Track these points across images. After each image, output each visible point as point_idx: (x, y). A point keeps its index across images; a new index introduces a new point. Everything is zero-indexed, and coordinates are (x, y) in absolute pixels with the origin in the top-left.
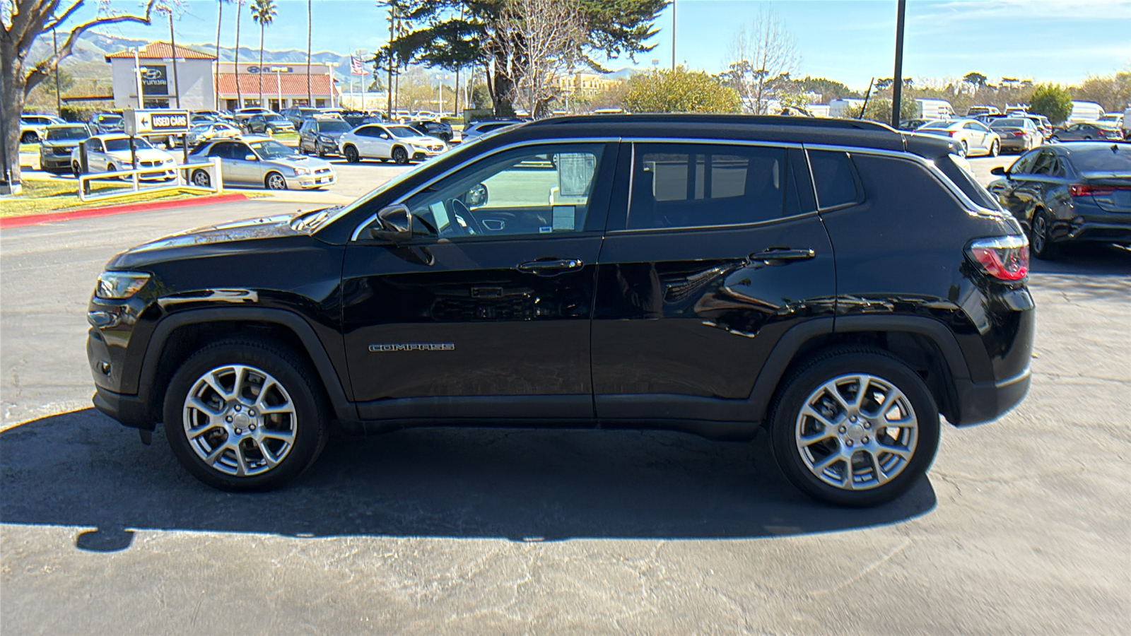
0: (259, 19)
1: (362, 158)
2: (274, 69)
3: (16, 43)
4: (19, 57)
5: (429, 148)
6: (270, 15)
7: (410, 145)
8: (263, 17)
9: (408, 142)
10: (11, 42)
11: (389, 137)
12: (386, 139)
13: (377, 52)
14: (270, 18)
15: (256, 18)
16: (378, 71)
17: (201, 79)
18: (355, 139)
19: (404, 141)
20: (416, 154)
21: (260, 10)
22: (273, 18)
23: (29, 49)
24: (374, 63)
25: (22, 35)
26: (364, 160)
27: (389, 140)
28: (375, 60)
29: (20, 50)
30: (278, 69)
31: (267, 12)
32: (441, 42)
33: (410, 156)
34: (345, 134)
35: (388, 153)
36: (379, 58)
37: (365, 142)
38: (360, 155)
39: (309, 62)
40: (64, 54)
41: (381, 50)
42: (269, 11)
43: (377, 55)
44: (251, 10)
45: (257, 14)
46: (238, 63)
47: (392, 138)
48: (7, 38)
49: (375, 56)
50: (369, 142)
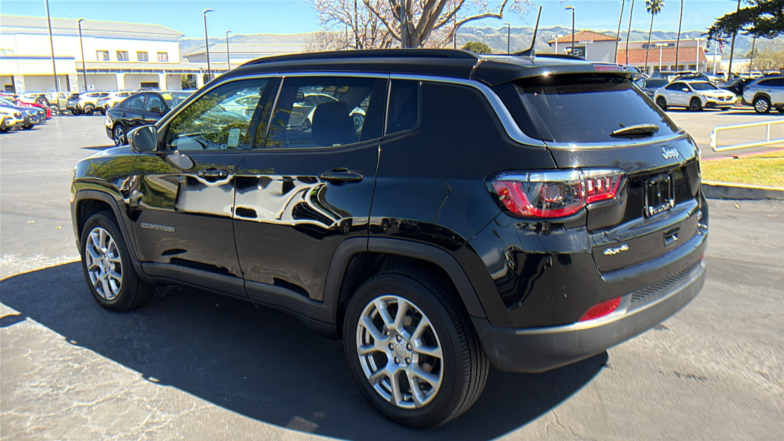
0: (651, 11)
1: (669, 106)
2: (658, 45)
3: (419, 36)
4: (421, 44)
5: (720, 98)
6: (659, 6)
7: (704, 96)
8: (654, 8)
9: (702, 94)
10: (417, 36)
11: (690, 91)
12: (687, 92)
13: (711, 27)
14: (659, 9)
15: (649, 9)
16: (711, 41)
17: (608, 55)
18: (665, 93)
19: (700, 93)
20: (708, 103)
21: (652, 3)
22: (661, 8)
23: (427, 39)
24: (708, 36)
25: (423, 31)
26: (671, 108)
27: (689, 93)
28: (709, 33)
29: (421, 41)
30: (661, 45)
31: (657, 5)
32: (768, 16)
33: (703, 105)
34: (659, 89)
35: (687, 103)
36: (713, 31)
37: (671, 94)
38: (668, 104)
39: (678, 39)
40: (448, 41)
41: (714, 26)
42: (659, 4)
43: (711, 29)
44: (646, 4)
45: (650, 6)
46: (629, 42)
47: (691, 91)
48: (415, 33)
49: (709, 31)
50: (674, 95)
